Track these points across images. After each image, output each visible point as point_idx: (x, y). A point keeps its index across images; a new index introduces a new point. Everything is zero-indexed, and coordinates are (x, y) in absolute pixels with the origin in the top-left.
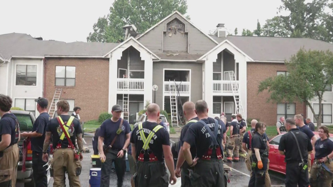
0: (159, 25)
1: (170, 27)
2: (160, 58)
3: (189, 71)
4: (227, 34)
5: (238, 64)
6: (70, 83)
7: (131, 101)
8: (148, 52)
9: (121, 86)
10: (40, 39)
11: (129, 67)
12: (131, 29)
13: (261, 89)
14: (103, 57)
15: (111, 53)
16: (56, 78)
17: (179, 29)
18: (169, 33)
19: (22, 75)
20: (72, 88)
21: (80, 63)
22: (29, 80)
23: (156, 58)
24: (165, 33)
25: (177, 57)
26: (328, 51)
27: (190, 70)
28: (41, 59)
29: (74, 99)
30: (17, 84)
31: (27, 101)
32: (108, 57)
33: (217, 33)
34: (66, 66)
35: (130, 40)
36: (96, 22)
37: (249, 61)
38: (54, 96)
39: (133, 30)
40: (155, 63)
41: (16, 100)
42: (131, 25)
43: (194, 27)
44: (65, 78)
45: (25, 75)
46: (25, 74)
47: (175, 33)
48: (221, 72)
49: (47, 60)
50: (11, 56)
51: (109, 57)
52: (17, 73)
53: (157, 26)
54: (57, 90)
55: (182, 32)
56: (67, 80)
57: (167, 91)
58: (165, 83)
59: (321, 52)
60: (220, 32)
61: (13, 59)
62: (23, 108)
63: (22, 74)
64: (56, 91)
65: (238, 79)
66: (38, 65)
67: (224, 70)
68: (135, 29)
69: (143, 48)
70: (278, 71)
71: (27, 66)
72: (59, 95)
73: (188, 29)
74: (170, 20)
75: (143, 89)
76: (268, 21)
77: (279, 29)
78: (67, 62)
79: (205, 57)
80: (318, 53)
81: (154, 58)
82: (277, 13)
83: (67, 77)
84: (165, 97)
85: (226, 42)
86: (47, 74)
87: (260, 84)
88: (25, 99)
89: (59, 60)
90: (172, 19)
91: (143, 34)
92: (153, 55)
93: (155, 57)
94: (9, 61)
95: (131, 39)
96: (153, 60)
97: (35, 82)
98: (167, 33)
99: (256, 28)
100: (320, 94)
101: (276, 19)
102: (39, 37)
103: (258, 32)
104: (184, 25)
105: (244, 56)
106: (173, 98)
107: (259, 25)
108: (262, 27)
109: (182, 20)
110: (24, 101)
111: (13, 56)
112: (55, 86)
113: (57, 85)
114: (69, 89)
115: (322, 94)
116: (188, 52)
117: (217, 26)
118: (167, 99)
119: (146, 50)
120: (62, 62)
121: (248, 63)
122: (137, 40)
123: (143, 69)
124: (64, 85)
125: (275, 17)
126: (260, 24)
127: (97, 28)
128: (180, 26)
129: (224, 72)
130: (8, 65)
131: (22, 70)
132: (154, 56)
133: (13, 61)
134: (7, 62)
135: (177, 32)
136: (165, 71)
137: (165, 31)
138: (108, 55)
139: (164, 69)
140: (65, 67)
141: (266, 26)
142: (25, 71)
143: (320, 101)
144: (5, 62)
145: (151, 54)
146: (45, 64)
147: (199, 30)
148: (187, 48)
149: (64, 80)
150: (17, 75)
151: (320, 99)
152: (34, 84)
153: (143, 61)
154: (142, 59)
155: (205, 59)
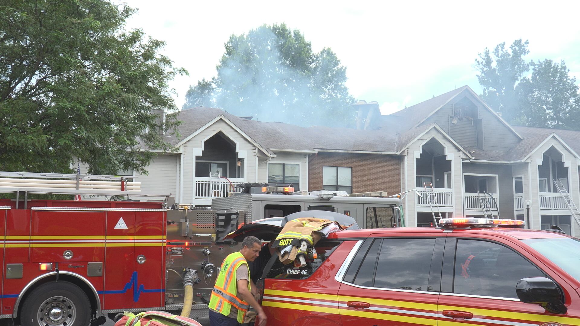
0: (444, 106)
2: (474, 158)
3: (494, 178)
8: (457, 148)
14: (398, 154)
15: (408, 148)
16: (323, 186)
17: (466, 114)
18: (453, 118)
19: (276, 180)
21: (359, 162)
23: (467, 158)
27: (497, 176)
28: (305, 155)
32: (403, 154)
34: (337, 167)
40: (465, 165)
43: (489, 112)
44: (337, 187)
45: (281, 181)
46: (280, 178)
47: (461, 120)
51: (405, 154)
53: (442, 108)
55: (470, 118)
56: (340, 189)
63: (277, 178)
66: (300, 163)
69: (450, 142)
71: (284, 164)
73: (481, 114)
74: (458, 100)
75: (450, 205)
79: (529, 157)
81: (464, 157)
83: (339, 184)
85: (554, 137)
86: (311, 180)
89: (329, 156)
92: (463, 152)
93: (467, 156)
95: (434, 127)
96: (463, 159)
104: (472, 108)
109: (473, 101)
116: (484, 148)
119: (454, 145)
120: (332, 159)
128: (466, 109)
132: (465, 154)
135: (463, 118)
137: (453, 115)
138: (403, 152)
140: (335, 168)
142: (281, 174)
144: (270, 159)
145: (460, 150)
146: (310, 163)
147: (496, 117)
148: (477, 142)
149: (335, 188)
150: (269, 180)
153: (450, 162)
154: (448, 158)
155: (529, 161)
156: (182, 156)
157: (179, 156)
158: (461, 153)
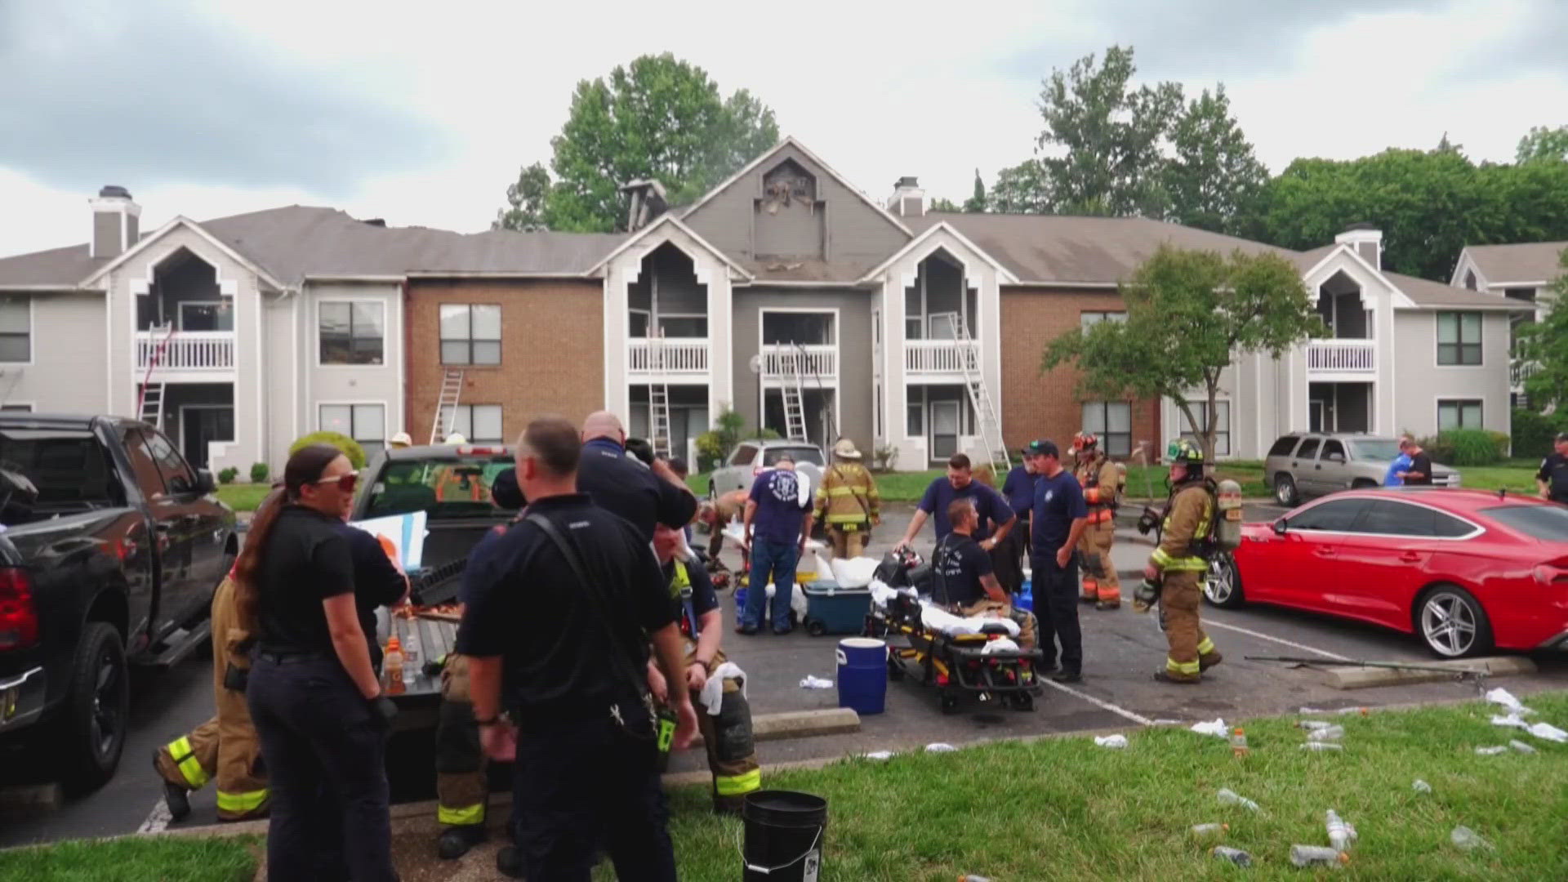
0: (741, 178)
1: (770, 187)
2: (753, 277)
3: (832, 316)
4: (926, 206)
5: (972, 293)
6: (487, 356)
7: (673, 406)
8: (719, 260)
9: (638, 360)
10: (379, 223)
11: (655, 305)
12: (650, 194)
13: (1051, 361)
14: (585, 274)
15: (609, 263)
16: (441, 342)
17: (799, 193)
18: (769, 202)
19: (338, 334)
20: (492, 369)
21: (514, 295)
22: (359, 347)
23: (740, 278)
24: (757, 203)
25: (796, 274)
26: (1238, 250)
27: (837, 312)
28: (394, 284)
29: (501, 404)
30: (324, 359)
31: (357, 411)
32: (599, 275)
33: (898, 204)
34: (471, 306)
35: (663, 224)
36: (516, 180)
37: (1005, 282)
38: (442, 395)
39: (657, 195)
40: (738, 293)
41: (323, 409)
42: (647, 182)
43: (842, 185)
44: (471, 342)
45: (346, 335)
46: (345, 330)
47: (787, 204)
48: (920, 314)
49: (413, 288)
50: (303, 275)
51: (603, 274)
52: (322, 327)
53: (734, 183)
54: (448, 377)
55: (807, 200)
56: (477, 348)
57: (771, 375)
58: (765, 350)
59: (1212, 254)
60: (907, 201)
61: (311, 284)
62: (347, 434)
63: (337, 330)
64: (446, 379)
65: (973, 335)
66: (385, 301)
67: (929, 311)
68: (662, 191)
69: (704, 248)
70: (1084, 311)
71: (351, 304)
72: (455, 391)
73: (823, 191)
74: (771, 166)
75: (704, 370)
76: (1005, 174)
77: (1036, 195)
78: (477, 293)
79: (883, 272)
80: (1204, 256)
81: (734, 276)
82: (1036, 150)
83: (477, 336)
84: (768, 391)
85: (942, 228)
86: (415, 330)
87: (1046, 349)
88: (352, 407)
89: (452, 285)
90: (778, 161)
91: (694, 207)
92: (731, 267)
93: (739, 273)
94: (299, 290)
95: (668, 221)
96: (733, 281)
97: (379, 354)
98: (763, 203)
99: (970, 194)
100: (1213, 375)
101: (1027, 167)
102: (372, 217)
103: (976, 205)
104: (812, 179)
105: (992, 267)
106: (791, 395)
107: (979, 185)
108: (988, 189)
109: (807, 166)
110: (348, 411)
111: (309, 276)
112: (441, 363)
113: (446, 360)
114: (483, 374)
115: (1218, 373)
116: (827, 258)
117: (897, 186)
118: (774, 397)
119: (712, 254)
120: (459, 292)
121: (1005, 290)
122: (683, 220)
123: (704, 309)
124: (466, 360)
125: (1024, 164)
126: (984, 182)
127: (519, 197)
128: (800, 183)
129: (931, 316)
130: (295, 302)
131: (340, 318)
132: (735, 270)
133: (307, 290)
134: (291, 295)
135: (793, 200)
136: (766, 315)
137: (760, 196)
138: (599, 270)
139: (762, 311)
140: (468, 308)
141: (1000, 189)
142: (348, 322)
143: (1212, 395)
144: (285, 294)
145: (724, 264)
146: (407, 300)
147: (856, 195)
148: (822, 247)
149: (466, 347)
150: (322, 335)
151: (1212, 389)
152: (376, 360)
153: (704, 287)
154: (700, 281)
155: (882, 279)
156: (109, 296)
157: (100, 296)
158: (728, 269)
